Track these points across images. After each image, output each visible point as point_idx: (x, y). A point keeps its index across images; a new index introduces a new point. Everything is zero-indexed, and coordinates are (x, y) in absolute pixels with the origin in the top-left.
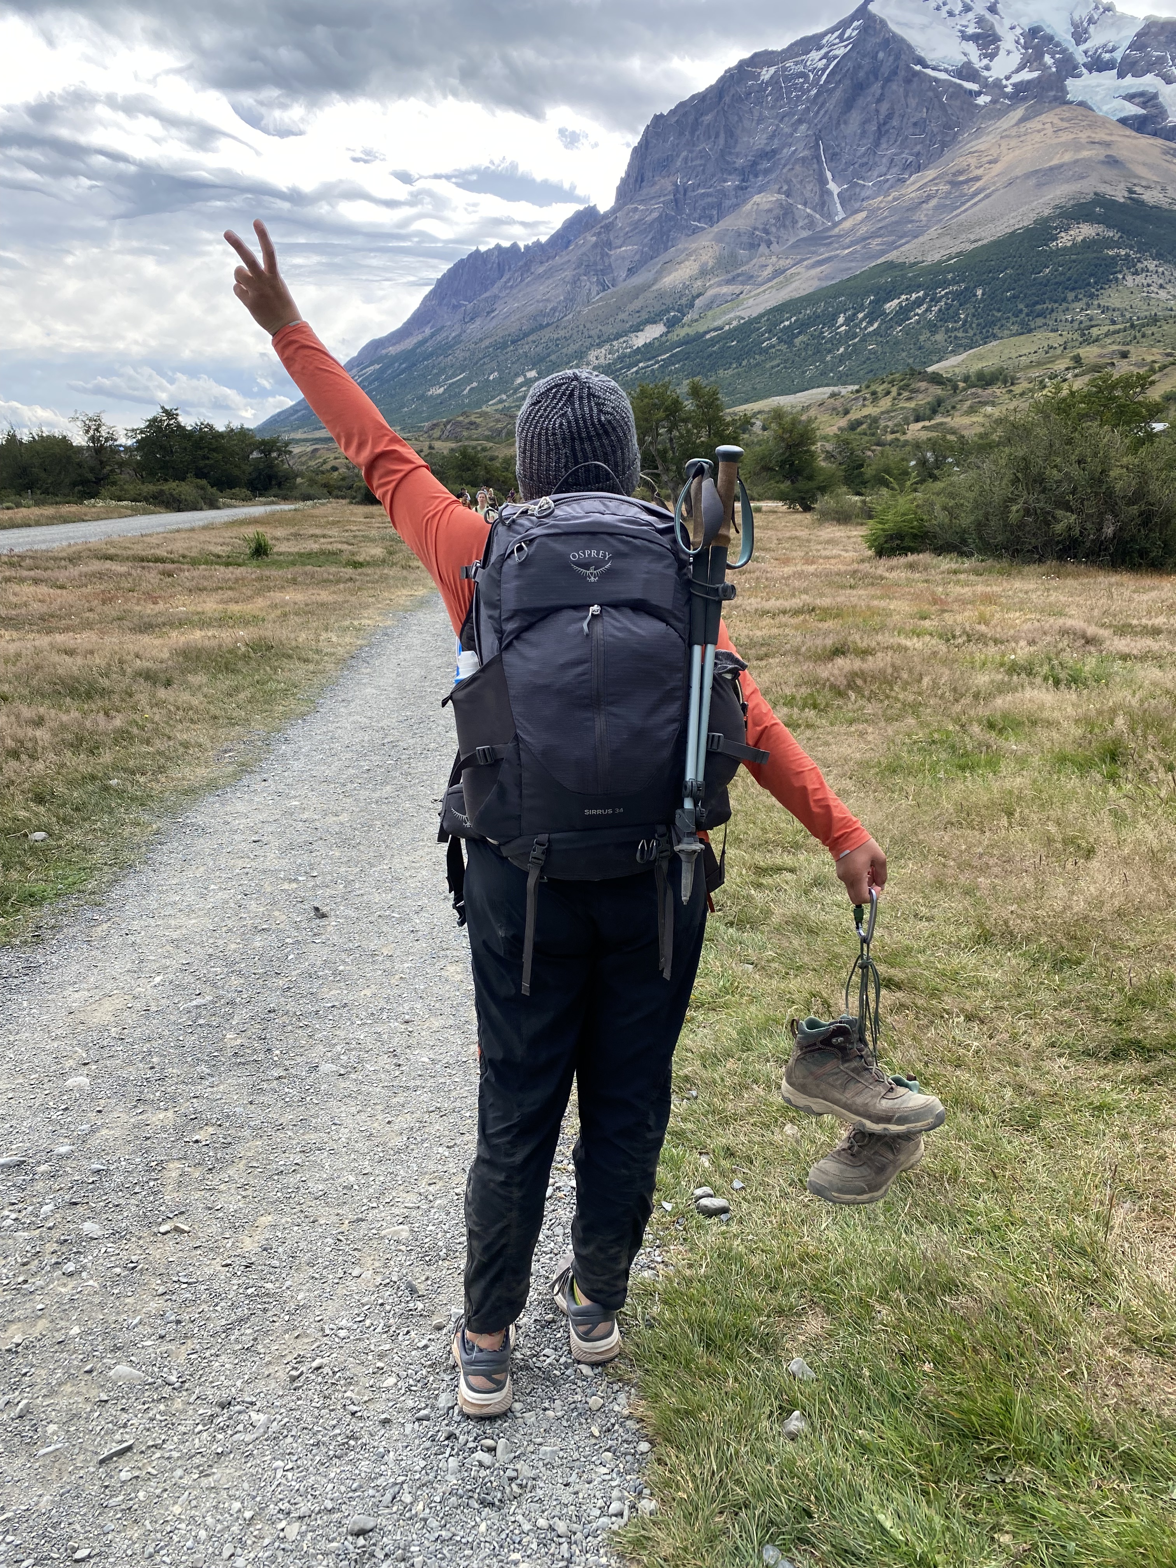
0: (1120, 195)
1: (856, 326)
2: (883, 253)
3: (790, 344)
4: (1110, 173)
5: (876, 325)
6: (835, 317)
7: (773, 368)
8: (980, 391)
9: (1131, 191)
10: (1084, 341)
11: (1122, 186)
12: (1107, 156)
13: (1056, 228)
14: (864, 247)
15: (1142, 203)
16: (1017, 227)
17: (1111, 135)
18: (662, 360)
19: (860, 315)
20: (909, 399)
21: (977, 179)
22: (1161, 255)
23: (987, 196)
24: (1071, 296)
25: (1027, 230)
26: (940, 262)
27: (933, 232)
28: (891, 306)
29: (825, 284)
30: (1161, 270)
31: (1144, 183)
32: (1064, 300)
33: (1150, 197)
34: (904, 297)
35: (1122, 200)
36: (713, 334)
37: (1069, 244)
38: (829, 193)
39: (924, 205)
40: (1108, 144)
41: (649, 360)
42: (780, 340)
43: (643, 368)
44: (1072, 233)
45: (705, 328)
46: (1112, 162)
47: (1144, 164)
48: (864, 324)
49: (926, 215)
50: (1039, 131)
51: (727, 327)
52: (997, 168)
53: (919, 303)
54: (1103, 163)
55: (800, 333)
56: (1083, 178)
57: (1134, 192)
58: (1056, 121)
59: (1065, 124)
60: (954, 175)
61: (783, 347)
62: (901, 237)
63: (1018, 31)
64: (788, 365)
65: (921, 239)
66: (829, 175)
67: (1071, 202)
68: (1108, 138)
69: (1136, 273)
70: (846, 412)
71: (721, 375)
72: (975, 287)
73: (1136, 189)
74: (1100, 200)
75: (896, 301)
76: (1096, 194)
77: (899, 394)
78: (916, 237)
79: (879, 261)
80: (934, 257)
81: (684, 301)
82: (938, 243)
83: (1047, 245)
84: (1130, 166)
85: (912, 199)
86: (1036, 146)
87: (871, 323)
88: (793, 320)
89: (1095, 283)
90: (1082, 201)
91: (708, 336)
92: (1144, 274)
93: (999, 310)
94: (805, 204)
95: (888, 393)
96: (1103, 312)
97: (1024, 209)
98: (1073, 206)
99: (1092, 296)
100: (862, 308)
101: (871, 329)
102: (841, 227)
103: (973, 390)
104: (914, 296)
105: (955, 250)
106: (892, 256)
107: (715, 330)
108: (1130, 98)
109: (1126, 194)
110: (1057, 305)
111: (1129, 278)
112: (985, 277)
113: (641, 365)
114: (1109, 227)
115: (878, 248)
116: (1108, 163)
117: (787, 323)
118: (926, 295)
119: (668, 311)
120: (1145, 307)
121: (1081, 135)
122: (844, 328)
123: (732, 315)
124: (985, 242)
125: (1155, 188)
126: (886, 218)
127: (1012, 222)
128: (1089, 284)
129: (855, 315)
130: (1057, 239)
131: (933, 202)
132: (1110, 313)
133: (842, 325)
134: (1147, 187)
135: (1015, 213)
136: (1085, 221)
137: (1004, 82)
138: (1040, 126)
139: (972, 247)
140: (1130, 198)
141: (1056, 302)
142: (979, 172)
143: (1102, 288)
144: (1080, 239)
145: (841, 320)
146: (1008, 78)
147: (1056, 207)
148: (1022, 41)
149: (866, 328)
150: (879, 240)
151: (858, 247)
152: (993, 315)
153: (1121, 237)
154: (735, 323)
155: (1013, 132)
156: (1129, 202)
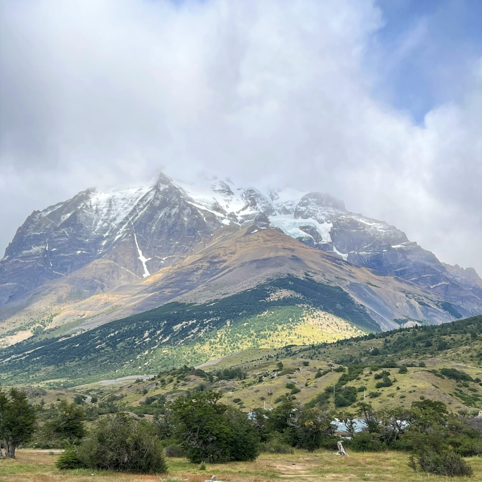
0: (301, 277)
1: (155, 338)
2: (172, 297)
3: (114, 347)
4: (295, 264)
5: (168, 338)
6: (142, 332)
7: (102, 361)
8: (226, 382)
9: (306, 275)
10: (288, 354)
11: (302, 271)
12: (292, 256)
13: (268, 290)
14: (161, 293)
15: (313, 281)
16: (247, 288)
17: (294, 245)
18: (28, 354)
19: (158, 332)
20: (184, 385)
21: (224, 261)
22: (326, 309)
23: (230, 271)
24: (280, 327)
25: (253, 290)
26: (205, 304)
27: (201, 287)
28: (177, 327)
29: (137, 313)
30: (327, 317)
31: (313, 271)
32: (276, 329)
33: (317, 278)
34: (184, 323)
35: (302, 279)
36: (64, 339)
37: (276, 300)
38: (141, 262)
39: (195, 273)
40: (292, 250)
41: (19, 353)
42: (108, 345)
43: (14, 359)
44: (277, 293)
45: (58, 335)
46: (296, 259)
47: (313, 262)
48: (161, 337)
49: (196, 278)
50: (256, 240)
51: (73, 335)
52: (235, 257)
53: (193, 326)
54: (291, 259)
55: (120, 341)
56: (281, 266)
57: (308, 275)
58: (264, 235)
59: (269, 238)
60: (211, 258)
61: (109, 349)
62: (182, 289)
63: (242, 191)
64: (112, 360)
65: (194, 291)
66: (140, 252)
67: (276, 278)
68: (292, 247)
69: (313, 317)
70: (145, 392)
71: (68, 365)
72: (226, 319)
73: (309, 274)
74: (290, 277)
75: (180, 325)
76: (288, 274)
77: (178, 382)
78: (191, 289)
79: (170, 302)
80: (202, 301)
81: (45, 318)
82: (204, 294)
83: (265, 299)
84: (305, 262)
85: (188, 269)
86: (255, 247)
87: (165, 337)
88: (116, 333)
89: (292, 321)
90: (281, 277)
91: (60, 340)
92: (318, 318)
93: (240, 334)
94: (126, 267)
95: (171, 381)
96: (298, 338)
97: (251, 279)
98: (277, 280)
99: (291, 328)
100: (159, 328)
101: (165, 341)
102: (147, 281)
103: (222, 381)
104: (191, 322)
105: (213, 298)
106: (177, 299)
107: (65, 336)
108: (302, 228)
109: (304, 276)
110: (272, 332)
111: (310, 319)
112: (231, 314)
113: (13, 356)
114: (297, 292)
115: (169, 294)
116: (293, 259)
117: (112, 335)
118: (198, 322)
119: (34, 323)
120: (321, 337)
121: (278, 244)
122: (148, 339)
123: (77, 328)
124: (230, 295)
125: (319, 274)
126: (173, 278)
127: (245, 285)
128: (289, 322)
129: (155, 331)
130: (269, 296)
131: (200, 272)
132: (302, 339)
133: (147, 338)
134: (315, 273)
135: (246, 281)
136: (284, 288)
137: (236, 214)
138: (256, 238)
139: (223, 297)
140: (307, 278)
141: (272, 330)
142: (225, 258)
143: (296, 325)
144: (282, 297)
145: (146, 334)
146: (238, 213)
147: (268, 280)
148: (244, 196)
149: (161, 340)
150: (169, 290)
151: (157, 293)
152: (237, 336)
153: (304, 298)
154: (79, 333)
155: (243, 239)
156: (306, 280)
